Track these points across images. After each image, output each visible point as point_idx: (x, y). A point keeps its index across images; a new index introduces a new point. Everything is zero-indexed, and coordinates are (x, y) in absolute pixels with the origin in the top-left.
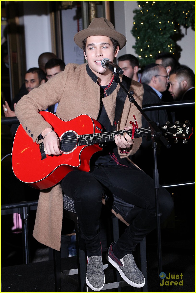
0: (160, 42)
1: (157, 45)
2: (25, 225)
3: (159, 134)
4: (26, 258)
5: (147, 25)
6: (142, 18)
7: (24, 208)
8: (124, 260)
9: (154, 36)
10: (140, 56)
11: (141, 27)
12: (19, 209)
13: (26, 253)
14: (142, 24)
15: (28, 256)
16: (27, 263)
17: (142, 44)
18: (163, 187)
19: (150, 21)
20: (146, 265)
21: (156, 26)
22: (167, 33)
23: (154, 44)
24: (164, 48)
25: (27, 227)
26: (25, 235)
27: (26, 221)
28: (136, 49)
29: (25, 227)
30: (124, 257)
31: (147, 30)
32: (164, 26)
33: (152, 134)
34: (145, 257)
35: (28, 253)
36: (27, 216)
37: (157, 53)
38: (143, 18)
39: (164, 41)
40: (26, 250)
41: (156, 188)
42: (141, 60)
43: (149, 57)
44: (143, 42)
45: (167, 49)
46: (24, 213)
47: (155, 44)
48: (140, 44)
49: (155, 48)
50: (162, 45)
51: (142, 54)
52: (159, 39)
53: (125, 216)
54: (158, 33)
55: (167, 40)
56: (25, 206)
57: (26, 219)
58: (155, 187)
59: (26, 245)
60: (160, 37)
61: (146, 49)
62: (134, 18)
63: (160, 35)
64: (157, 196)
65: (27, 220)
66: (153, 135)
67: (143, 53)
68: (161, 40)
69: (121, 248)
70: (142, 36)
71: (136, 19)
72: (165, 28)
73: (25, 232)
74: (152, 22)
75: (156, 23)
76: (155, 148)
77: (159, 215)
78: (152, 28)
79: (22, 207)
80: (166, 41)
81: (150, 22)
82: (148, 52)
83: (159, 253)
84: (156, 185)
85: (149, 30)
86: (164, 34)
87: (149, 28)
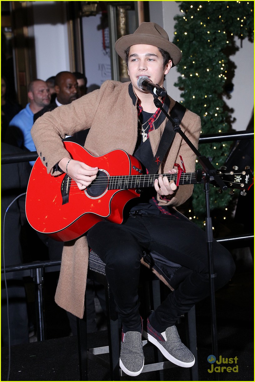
0: (208, 57)
1: (204, 61)
2: (39, 292)
3: (212, 172)
4: (41, 334)
5: (192, 36)
6: (185, 27)
7: (37, 269)
8: (167, 334)
9: (201, 50)
10: (183, 76)
11: (184, 39)
12: (31, 271)
13: (41, 327)
14: (186, 34)
15: (43, 331)
16: (41, 340)
17: (185, 60)
18: (217, 241)
19: (195, 30)
20: (196, 341)
21: (203, 36)
22: (218, 46)
23: (200, 59)
24: (214, 64)
25: (41, 293)
26: (39, 304)
27: (40, 287)
28: (179, 65)
29: (39, 294)
30: (167, 329)
31: (192, 41)
32: (214, 37)
33: (203, 173)
34: (195, 331)
35: (43, 327)
36: (42, 280)
37: (205, 71)
38: (187, 27)
39: (214, 56)
40: (40, 323)
41: (209, 241)
42: (185, 80)
43: (194, 76)
44: (187, 58)
45: (217, 66)
46: (38, 276)
47: (202, 60)
48: (183, 60)
49: (202, 65)
50: (211, 61)
51: (186, 73)
52: (207, 54)
53: (170, 278)
54: (206, 46)
55: (217, 54)
56: (38, 267)
57: (40, 284)
58: (207, 241)
59: (40, 317)
60: (209, 50)
61: (191, 66)
62: (175, 27)
63: (209, 48)
64: (210, 252)
65: (42, 285)
66: (205, 174)
67: (187, 71)
68: (210, 55)
69: (163, 320)
70: (185, 49)
71: (178, 28)
72: (215, 39)
73: (39, 301)
74: (198, 31)
75: (203, 33)
76: (207, 191)
77: (213, 276)
78: (199, 40)
79: (35, 268)
80: (216, 56)
81: (196, 32)
82: (193, 70)
83: (213, 325)
84: (209, 239)
85: (194, 42)
86: (213, 47)
87: (194, 39)
